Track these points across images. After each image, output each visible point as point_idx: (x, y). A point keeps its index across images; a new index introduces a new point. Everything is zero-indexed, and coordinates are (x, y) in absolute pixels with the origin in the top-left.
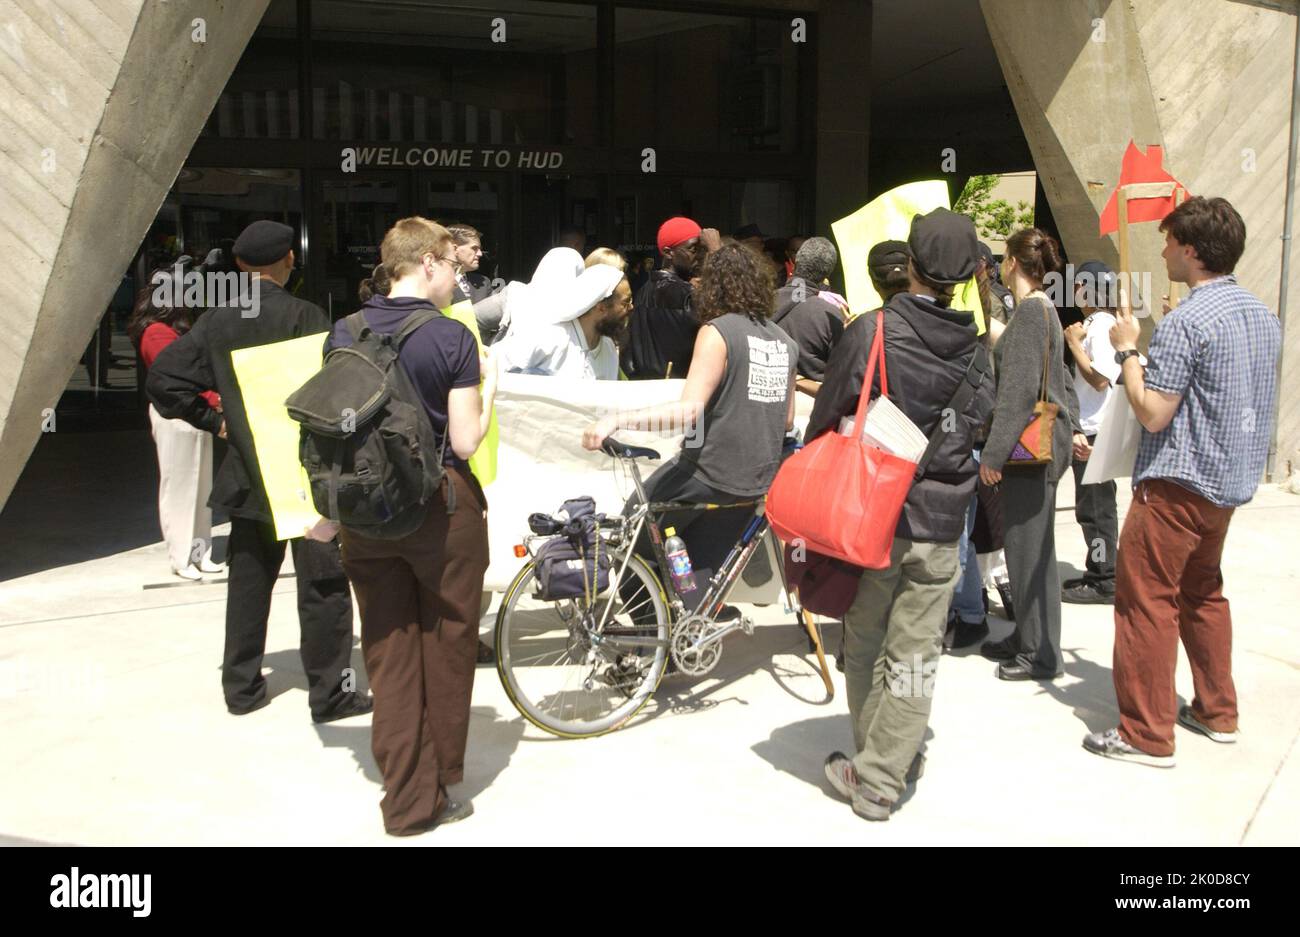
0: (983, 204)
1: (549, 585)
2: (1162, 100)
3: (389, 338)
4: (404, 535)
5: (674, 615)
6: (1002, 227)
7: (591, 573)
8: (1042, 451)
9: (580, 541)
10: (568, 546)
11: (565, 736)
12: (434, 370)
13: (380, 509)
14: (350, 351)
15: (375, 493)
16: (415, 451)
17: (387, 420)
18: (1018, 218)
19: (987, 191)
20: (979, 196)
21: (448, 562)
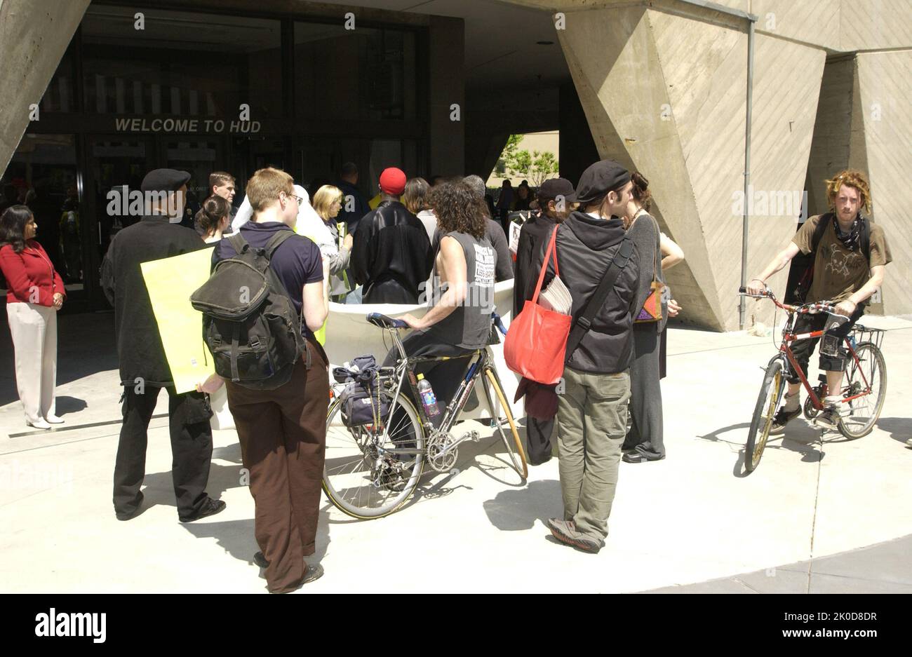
0: (513, 153)
1: (352, 415)
2: (671, 86)
3: (263, 251)
4: (279, 386)
5: (426, 432)
6: (523, 168)
7: (376, 406)
8: (657, 314)
9: (368, 385)
10: (362, 389)
11: (362, 518)
12: (294, 272)
13: (267, 370)
14: (235, 260)
15: (264, 358)
16: (290, 328)
17: (268, 307)
18: (533, 162)
19: (516, 144)
20: (510, 148)
21: (305, 404)
